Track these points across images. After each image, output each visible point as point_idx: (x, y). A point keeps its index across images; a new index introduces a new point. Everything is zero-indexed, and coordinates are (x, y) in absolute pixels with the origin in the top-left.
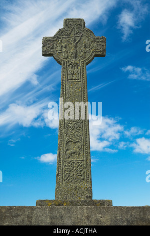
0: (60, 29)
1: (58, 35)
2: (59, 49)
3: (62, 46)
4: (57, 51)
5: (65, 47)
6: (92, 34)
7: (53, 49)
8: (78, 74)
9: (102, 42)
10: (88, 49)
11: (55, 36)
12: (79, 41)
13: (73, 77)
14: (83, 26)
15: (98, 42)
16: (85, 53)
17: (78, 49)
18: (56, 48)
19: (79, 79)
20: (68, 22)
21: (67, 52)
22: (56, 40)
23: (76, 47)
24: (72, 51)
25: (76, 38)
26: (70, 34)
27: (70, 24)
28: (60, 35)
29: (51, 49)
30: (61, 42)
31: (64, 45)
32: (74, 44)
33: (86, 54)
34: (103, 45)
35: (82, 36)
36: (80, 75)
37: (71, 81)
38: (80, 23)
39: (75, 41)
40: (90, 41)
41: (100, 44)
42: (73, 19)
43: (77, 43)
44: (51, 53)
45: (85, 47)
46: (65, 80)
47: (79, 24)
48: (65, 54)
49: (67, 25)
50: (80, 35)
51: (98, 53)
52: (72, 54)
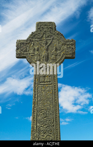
0: (32, 33)
1: (30, 38)
2: (31, 51)
3: (34, 49)
4: (30, 54)
5: (38, 50)
6: (62, 37)
7: (26, 51)
8: (50, 76)
9: (72, 45)
10: (59, 52)
11: (28, 39)
12: (50, 44)
13: (45, 79)
14: (54, 29)
15: (68, 45)
16: (56, 55)
17: (49, 51)
18: (29, 51)
19: (50, 82)
20: (40, 26)
21: (39, 55)
22: (29, 43)
23: (47, 50)
24: (44, 53)
25: (48, 41)
26: (42, 37)
27: (42, 28)
28: (32, 38)
29: (24, 52)
30: (34, 45)
31: (36, 48)
32: (45, 47)
33: (57, 57)
34: (72, 48)
35: (53, 39)
36: (51, 77)
37: (43, 83)
38: (51, 26)
39: (46, 43)
40: (60, 44)
41: (70, 47)
42: (44, 23)
43: (48, 46)
44: (24, 55)
45: (56, 50)
46: (37, 82)
47: (51, 28)
48: (37, 57)
49: (39, 28)
50: (51, 39)
51: (68, 56)
52: (43, 57)
